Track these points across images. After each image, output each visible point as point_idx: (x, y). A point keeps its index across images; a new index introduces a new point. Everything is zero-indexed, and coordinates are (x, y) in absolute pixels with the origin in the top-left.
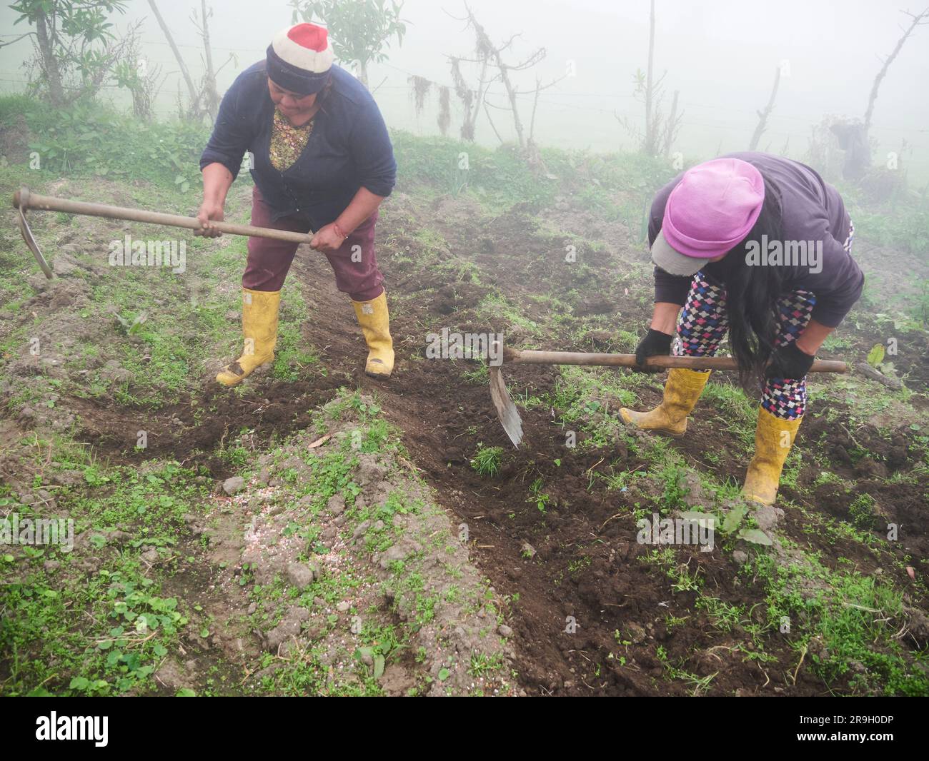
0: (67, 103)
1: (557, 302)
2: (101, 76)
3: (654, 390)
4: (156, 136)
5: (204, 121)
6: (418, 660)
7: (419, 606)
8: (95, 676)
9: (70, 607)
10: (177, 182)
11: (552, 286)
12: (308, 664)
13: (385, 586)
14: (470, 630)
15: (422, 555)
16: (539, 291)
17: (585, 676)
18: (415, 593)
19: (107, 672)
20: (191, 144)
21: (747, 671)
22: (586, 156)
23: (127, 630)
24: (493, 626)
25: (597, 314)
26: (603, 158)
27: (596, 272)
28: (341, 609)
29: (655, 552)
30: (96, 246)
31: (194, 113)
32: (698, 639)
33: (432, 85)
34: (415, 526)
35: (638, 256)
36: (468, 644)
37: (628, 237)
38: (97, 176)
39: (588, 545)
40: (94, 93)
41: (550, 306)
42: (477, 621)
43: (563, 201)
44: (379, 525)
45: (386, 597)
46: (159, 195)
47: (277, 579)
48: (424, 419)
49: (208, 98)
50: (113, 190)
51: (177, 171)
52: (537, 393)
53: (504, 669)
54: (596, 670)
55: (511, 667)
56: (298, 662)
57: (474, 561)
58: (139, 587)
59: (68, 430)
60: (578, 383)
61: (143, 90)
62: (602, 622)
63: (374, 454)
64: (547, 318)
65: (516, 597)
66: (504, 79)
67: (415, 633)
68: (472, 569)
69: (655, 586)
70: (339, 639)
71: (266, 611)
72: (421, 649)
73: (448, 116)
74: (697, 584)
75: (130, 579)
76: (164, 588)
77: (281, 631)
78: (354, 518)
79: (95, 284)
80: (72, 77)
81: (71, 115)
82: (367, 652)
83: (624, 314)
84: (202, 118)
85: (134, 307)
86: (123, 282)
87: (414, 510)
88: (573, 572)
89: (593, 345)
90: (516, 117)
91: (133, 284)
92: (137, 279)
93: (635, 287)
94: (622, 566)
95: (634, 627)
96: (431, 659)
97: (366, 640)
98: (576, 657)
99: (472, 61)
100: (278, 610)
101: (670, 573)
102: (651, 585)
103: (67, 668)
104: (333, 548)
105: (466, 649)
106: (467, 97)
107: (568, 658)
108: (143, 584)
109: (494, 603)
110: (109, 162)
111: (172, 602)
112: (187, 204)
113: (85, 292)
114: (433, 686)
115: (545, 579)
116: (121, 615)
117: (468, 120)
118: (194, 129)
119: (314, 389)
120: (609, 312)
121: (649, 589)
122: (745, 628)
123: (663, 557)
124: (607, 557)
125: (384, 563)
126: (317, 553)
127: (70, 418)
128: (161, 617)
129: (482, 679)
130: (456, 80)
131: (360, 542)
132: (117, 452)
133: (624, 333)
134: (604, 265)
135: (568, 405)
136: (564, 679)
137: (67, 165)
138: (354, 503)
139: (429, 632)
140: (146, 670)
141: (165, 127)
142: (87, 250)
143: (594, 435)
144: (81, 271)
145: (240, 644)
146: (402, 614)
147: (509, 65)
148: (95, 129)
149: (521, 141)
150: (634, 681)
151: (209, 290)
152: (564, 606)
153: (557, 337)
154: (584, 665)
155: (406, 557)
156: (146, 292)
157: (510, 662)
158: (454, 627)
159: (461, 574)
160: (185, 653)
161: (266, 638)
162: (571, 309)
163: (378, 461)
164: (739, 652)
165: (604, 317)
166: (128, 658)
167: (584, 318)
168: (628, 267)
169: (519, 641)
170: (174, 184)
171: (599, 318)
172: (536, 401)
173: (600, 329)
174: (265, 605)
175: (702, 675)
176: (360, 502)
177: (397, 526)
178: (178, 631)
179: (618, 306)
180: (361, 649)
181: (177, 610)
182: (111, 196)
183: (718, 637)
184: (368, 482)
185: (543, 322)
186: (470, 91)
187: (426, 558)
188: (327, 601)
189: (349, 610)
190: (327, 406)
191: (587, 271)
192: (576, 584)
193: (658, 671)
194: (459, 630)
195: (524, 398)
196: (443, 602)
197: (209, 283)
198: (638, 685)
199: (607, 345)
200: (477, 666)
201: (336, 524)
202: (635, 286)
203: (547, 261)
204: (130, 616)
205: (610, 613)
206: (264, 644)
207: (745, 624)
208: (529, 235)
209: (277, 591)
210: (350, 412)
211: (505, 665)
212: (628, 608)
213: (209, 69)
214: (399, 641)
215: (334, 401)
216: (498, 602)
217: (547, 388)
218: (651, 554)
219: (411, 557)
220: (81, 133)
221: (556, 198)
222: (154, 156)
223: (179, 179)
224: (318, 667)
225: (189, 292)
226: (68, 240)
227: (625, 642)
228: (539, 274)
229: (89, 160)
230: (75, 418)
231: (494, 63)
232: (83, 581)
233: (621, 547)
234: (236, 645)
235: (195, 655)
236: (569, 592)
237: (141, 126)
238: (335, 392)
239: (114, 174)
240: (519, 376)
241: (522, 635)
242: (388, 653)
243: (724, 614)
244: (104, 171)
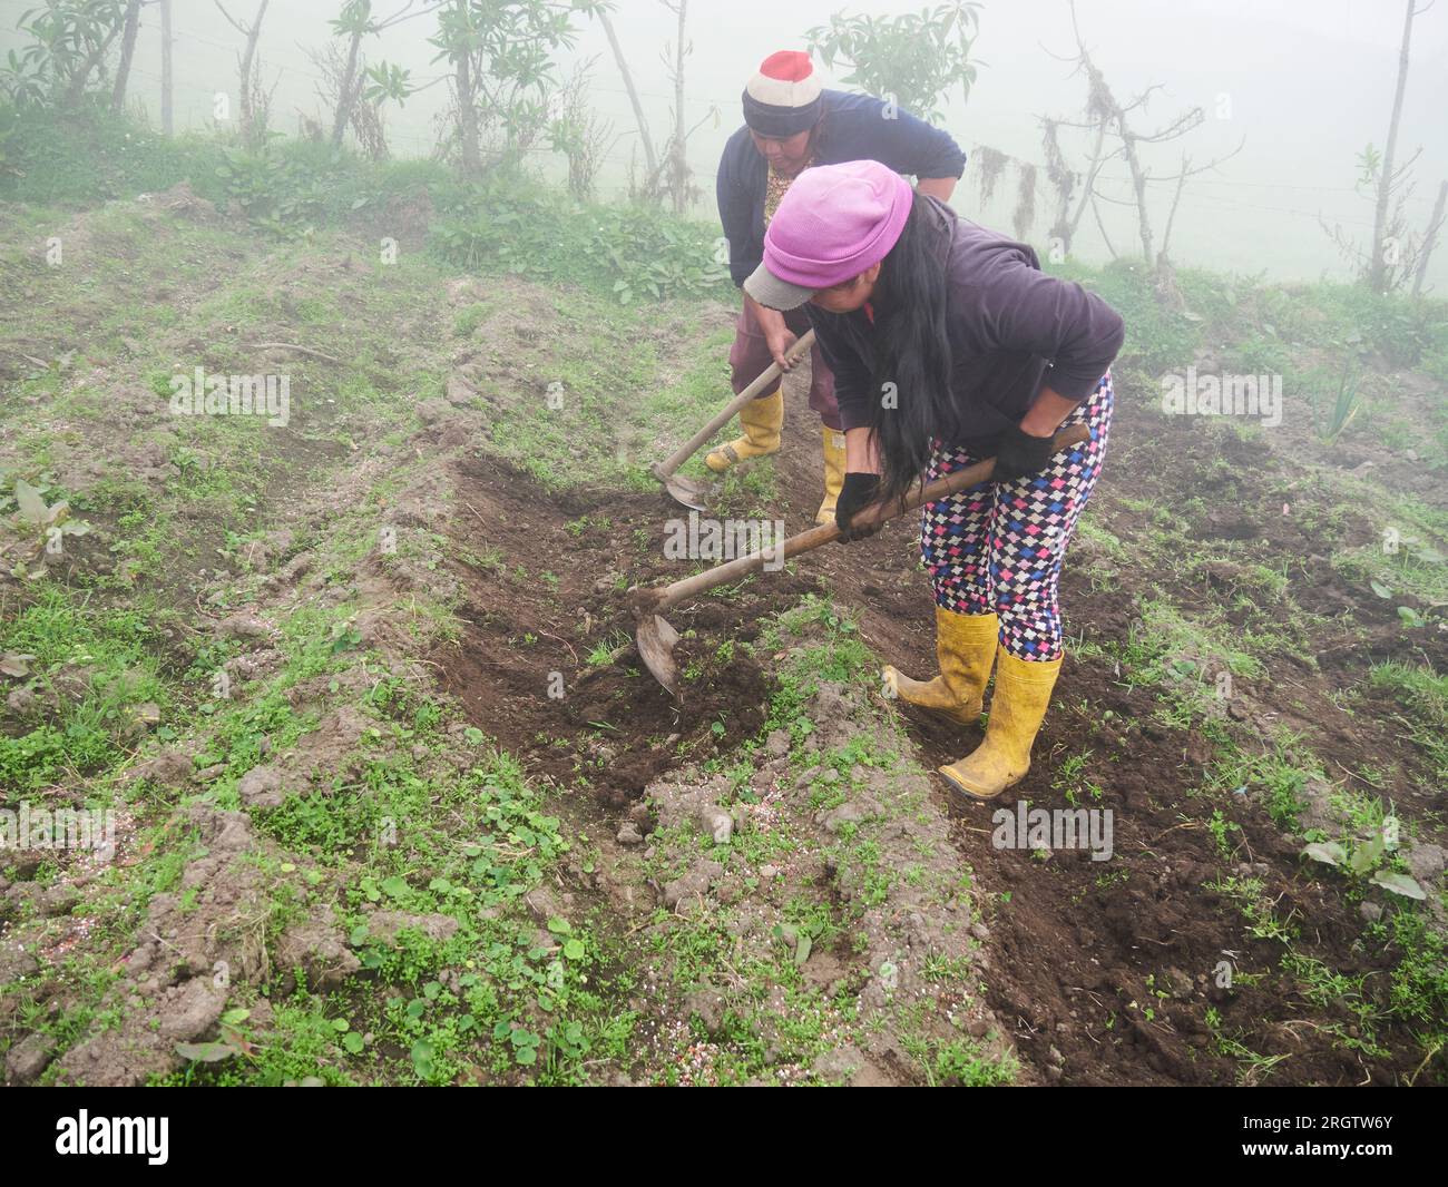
0: (483, 171)
1: (1165, 514)
2: (532, 134)
3: (1295, 661)
4: (595, 221)
5: (663, 204)
6: (855, 949)
7: (868, 883)
8: (458, 882)
9: (438, 802)
10: (616, 289)
11: (1162, 490)
12: (712, 929)
13: (829, 854)
14: (931, 920)
15: (883, 821)
16: (1138, 494)
17: (1091, 1025)
18: (865, 867)
19: (472, 881)
20: (642, 235)
21: (1339, 1060)
22: (1258, 286)
23: (498, 841)
24: (964, 923)
25: (1228, 540)
26: (1287, 291)
27: (1239, 473)
28: (765, 873)
29: (1232, 880)
30: (501, 370)
31: (650, 191)
32: (1273, 1008)
33: (1010, 162)
34: (880, 782)
35: (1324, 457)
36: (926, 937)
37: (1312, 424)
38: (511, 274)
39: (1131, 856)
40: (519, 159)
41: (1150, 519)
42: (944, 913)
43: (1208, 357)
44: (832, 775)
45: (826, 866)
46: (590, 307)
47: (687, 822)
48: (922, 655)
49: (672, 171)
50: (529, 295)
51: (618, 273)
52: (1099, 639)
53: (969, 980)
54: (1109, 1020)
55: (979, 979)
56: (701, 923)
57: (954, 840)
58: (516, 797)
59: (448, 599)
60: (1166, 633)
61: (584, 155)
62: (1132, 964)
63: (839, 685)
64: (1141, 535)
65: (1007, 898)
66: (1129, 156)
67: (857, 918)
68: (950, 849)
69: (1222, 926)
70: (756, 908)
71: (667, 859)
72: (862, 935)
73: (1031, 211)
74: (1289, 934)
75: (507, 785)
76: (546, 806)
77: (683, 884)
78: (801, 762)
79: (496, 421)
80: (493, 135)
81: (486, 188)
82: (790, 930)
83: (1274, 544)
84: (661, 199)
85: (542, 456)
86: (531, 421)
87: (883, 765)
88: (1100, 889)
89: (1208, 582)
90: (1143, 217)
91: (544, 426)
92: (550, 419)
93: (1304, 504)
94: (1179, 893)
95: (1177, 973)
96: (874, 949)
97: (792, 918)
98: (1083, 998)
99: (1079, 125)
100: (683, 860)
101: (1248, 912)
102: (1216, 924)
103: (427, 867)
104: (766, 798)
105: (922, 943)
106: (1064, 182)
107: (1070, 996)
108: (523, 794)
109: (972, 896)
110: (528, 256)
111: (554, 822)
112: (627, 321)
113: (483, 429)
114: (870, 982)
115: (1060, 893)
116: (493, 822)
117: (1063, 219)
118: (647, 214)
119: (770, 591)
120: (1249, 538)
121: (1212, 929)
122: (1350, 1006)
123: (1243, 888)
124: (1156, 877)
125: (830, 824)
126: (743, 800)
127: (453, 586)
128: (539, 835)
129: (937, 987)
130: (1050, 154)
131: (802, 793)
132: (504, 638)
133: (1262, 569)
134: (1255, 463)
135: (1146, 664)
136: (1057, 1021)
137: (474, 259)
138: (802, 744)
139: (875, 917)
140: (517, 889)
141: (608, 210)
142: (490, 375)
143: (1176, 709)
144: (481, 401)
145: (629, 893)
146: (844, 892)
147: (1138, 133)
148: (515, 209)
149: (1147, 257)
150: (1161, 1043)
151: (643, 444)
152: (1079, 932)
153: (1153, 565)
154: (1092, 1010)
155: (862, 819)
156: (559, 437)
157: (980, 972)
158: (909, 913)
159: (931, 852)
160: (562, 884)
161: (663, 890)
162: (1186, 527)
163: (844, 693)
164: (1333, 1035)
165: (1240, 545)
166: (497, 872)
167: (1205, 543)
168: (1298, 471)
169: (1000, 953)
170: (611, 292)
171: (1230, 545)
172: (1093, 650)
173: (1225, 560)
174: (667, 850)
175: (1265, 1053)
176: (811, 743)
177: (856, 779)
178: (557, 857)
179: (1266, 530)
180: (783, 926)
181: (558, 831)
182: (527, 303)
183: (1304, 1009)
184: (825, 718)
185: (1133, 540)
186: (1070, 174)
187: (888, 825)
188: (748, 860)
189: (775, 877)
190: (785, 615)
191: (1224, 470)
192: (1103, 906)
193: (1201, 1039)
194: (915, 917)
195: (1077, 644)
196: (901, 882)
197: (645, 433)
198: (1166, 1050)
199: (1231, 586)
200: (933, 967)
201: (774, 768)
202: (1302, 501)
203: (1159, 449)
204: (504, 826)
205: (1145, 951)
206: (660, 898)
207: (1350, 1000)
208: (1138, 408)
209: (687, 837)
210: (815, 626)
211: (973, 975)
212: (1175, 949)
213: (679, 128)
214: (834, 924)
215: (796, 610)
216: (977, 896)
217: (1116, 634)
218: (1224, 881)
219: (867, 821)
220: (496, 213)
221: (1196, 352)
222: (589, 251)
223: (620, 285)
224: (724, 935)
225: (616, 443)
226: (466, 358)
227: (1160, 993)
228: (1143, 468)
229: (503, 251)
230: (458, 587)
231: (1113, 130)
232: (454, 777)
233: (1180, 865)
234: (625, 894)
235: (573, 889)
236: (1091, 915)
237: (577, 206)
238: (800, 598)
239: (533, 272)
240: (1077, 612)
241: (1006, 947)
242: (818, 936)
243: (1323, 982)
244: (521, 268)
